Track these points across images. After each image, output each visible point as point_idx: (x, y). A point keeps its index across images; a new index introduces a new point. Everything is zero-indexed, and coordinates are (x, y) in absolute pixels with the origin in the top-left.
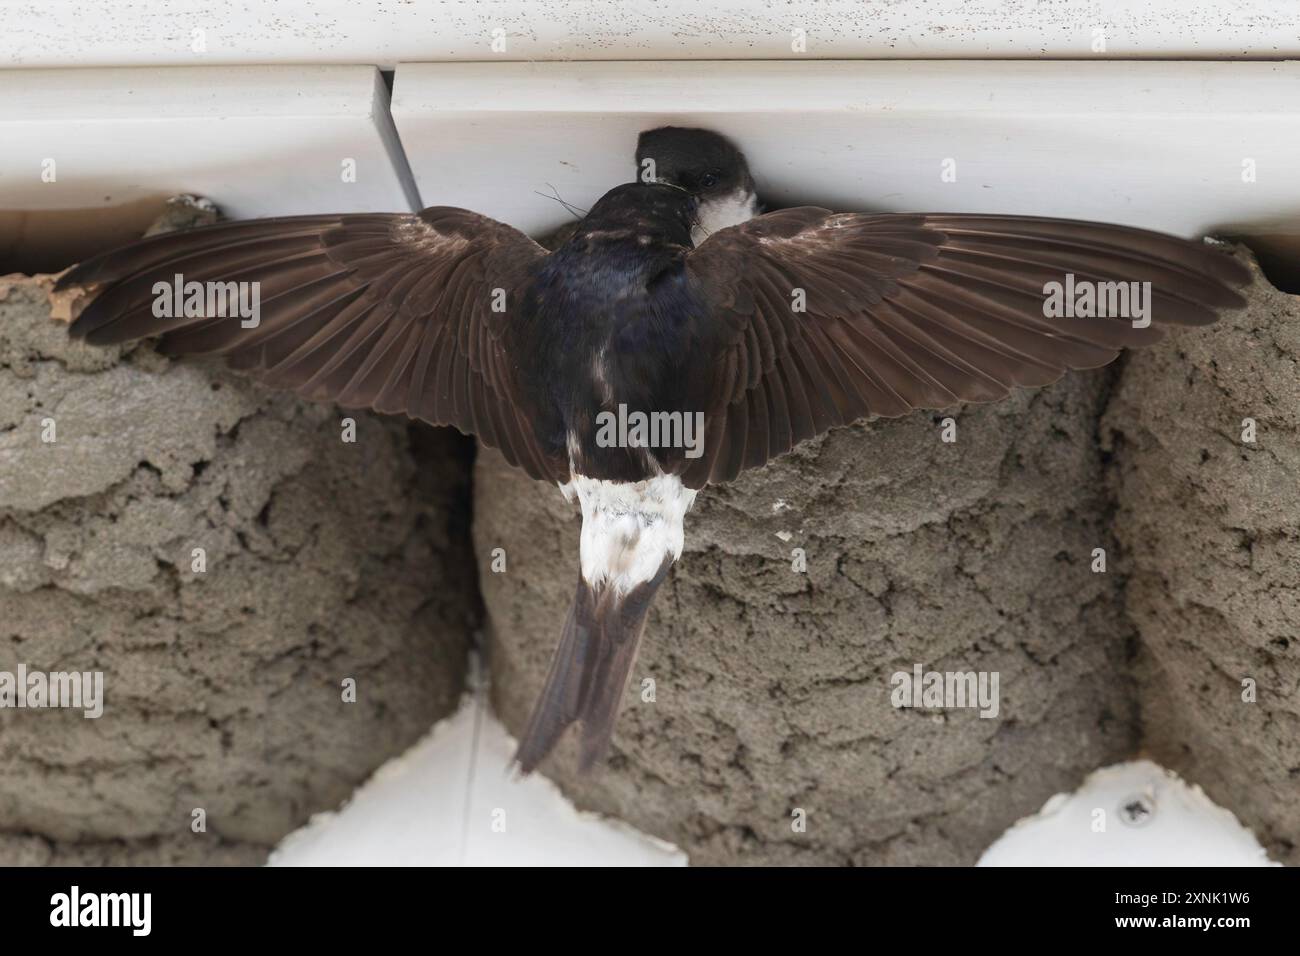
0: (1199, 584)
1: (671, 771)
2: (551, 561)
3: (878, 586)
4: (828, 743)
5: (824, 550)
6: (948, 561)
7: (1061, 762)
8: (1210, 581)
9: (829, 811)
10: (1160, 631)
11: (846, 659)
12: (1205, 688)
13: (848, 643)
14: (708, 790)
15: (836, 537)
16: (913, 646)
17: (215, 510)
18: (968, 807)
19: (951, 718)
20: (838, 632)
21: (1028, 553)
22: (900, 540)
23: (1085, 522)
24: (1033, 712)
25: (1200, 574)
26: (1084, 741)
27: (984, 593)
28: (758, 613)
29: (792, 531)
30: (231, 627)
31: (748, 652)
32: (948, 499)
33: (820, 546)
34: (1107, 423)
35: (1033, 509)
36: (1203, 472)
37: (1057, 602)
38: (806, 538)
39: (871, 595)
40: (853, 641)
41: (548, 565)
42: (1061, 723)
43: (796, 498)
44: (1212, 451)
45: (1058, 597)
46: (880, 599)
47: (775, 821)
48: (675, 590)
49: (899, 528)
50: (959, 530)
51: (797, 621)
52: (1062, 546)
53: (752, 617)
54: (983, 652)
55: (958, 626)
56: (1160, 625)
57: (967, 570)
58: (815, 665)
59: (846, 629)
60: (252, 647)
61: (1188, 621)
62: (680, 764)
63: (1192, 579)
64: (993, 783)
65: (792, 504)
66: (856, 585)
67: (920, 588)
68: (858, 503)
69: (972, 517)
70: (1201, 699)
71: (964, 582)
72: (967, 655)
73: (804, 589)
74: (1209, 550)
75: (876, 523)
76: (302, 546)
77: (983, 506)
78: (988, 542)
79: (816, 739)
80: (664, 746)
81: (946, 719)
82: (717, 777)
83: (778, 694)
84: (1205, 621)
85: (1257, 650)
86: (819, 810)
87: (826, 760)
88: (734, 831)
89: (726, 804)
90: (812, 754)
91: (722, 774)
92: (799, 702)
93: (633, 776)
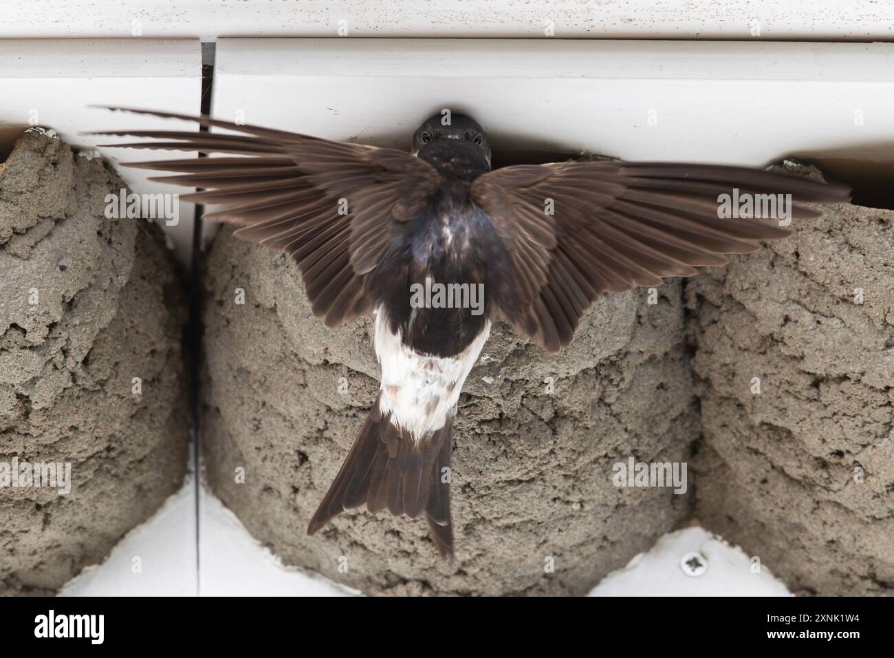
0: (776, 410)
1: (376, 542)
2: (296, 391)
3: (547, 414)
4: (499, 525)
5: (514, 389)
6: (595, 395)
7: (646, 532)
8: (786, 409)
9: (489, 570)
10: (730, 440)
11: (523, 466)
12: (764, 481)
13: (526, 455)
14: (400, 555)
15: (523, 380)
16: (569, 456)
17: (59, 358)
18: (582, 565)
19: (585, 505)
20: (520, 448)
21: (643, 386)
22: (566, 381)
23: (673, 360)
24: (635, 499)
25: (777, 403)
26: (663, 515)
27: (616, 416)
29: (494, 376)
30: (60, 440)
32: (601, 351)
33: (512, 386)
34: (693, 289)
35: (649, 354)
36: (785, 331)
37: (657, 418)
38: (502, 381)
39: (543, 420)
40: (530, 454)
41: (294, 394)
42: (649, 504)
43: (499, 353)
44: (793, 316)
45: (657, 415)
46: (547, 424)
47: (448, 577)
49: (568, 373)
50: (603, 372)
51: (490, 440)
52: (661, 380)
54: (609, 458)
55: (600, 441)
56: (730, 436)
57: (607, 401)
58: (501, 471)
59: (526, 445)
60: (74, 454)
61: (758, 435)
62: (385, 538)
63: (769, 407)
64: (601, 548)
65: (495, 357)
66: (533, 413)
67: (576, 415)
68: (542, 356)
69: (611, 362)
70: (761, 489)
71: (604, 410)
72: (600, 461)
73: (497, 417)
74: (786, 387)
75: (553, 370)
76: (109, 378)
77: (619, 354)
78: (622, 380)
79: (490, 521)
80: (372, 524)
81: (582, 506)
82: (411, 546)
83: (467, 490)
84: (771, 435)
85: (816, 459)
86: (482, 570)
87: (496, 536)
88: (416, 584)
89: (412, 565)
90: (486, 531)
91: (416, 545)
92: (482, 496)
93: (340, 543)
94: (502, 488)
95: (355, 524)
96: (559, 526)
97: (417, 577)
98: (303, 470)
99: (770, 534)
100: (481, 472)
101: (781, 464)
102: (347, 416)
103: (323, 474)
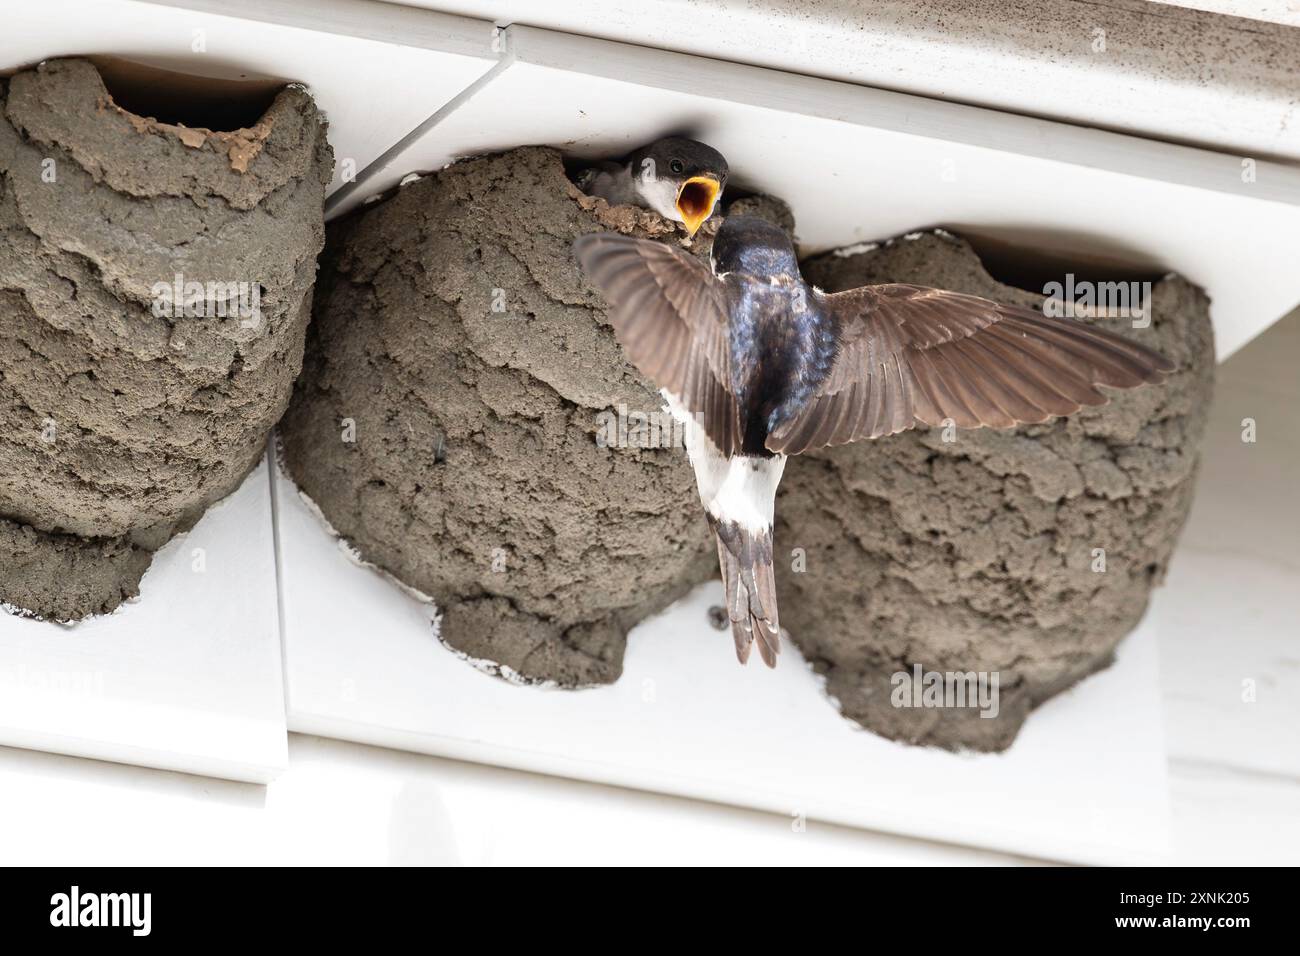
2: (460, 390)
4: (614, 555)
8: (892, 480)
9: (577, 597)
12: (831, 548)
25: (883, 472)
28: (623, 459)
31: (606, 485)
41: (457, 392)
47: (537, 598)
48: (567, 432)
53: (617, 461)
56: (806, 496)
79: (608, 550)
80: (492, 535)
83: (601, 515)
85: (904, 533)
86: (571, 596)
87: (605, 566)
88: (505, 601)
89: (508, 581)
90: (598, 559)
91: (527, 563)
92: (612, 524)
93: (443, 549)
94: (632, 518)
95: (474, 533)
96: (658, 565)
97: (507, 594)
98: (436, 469)
99: (807, 600)
100: (626, 500)
101: (858, 533)
102: (509, 423)
103: (457, 477)
